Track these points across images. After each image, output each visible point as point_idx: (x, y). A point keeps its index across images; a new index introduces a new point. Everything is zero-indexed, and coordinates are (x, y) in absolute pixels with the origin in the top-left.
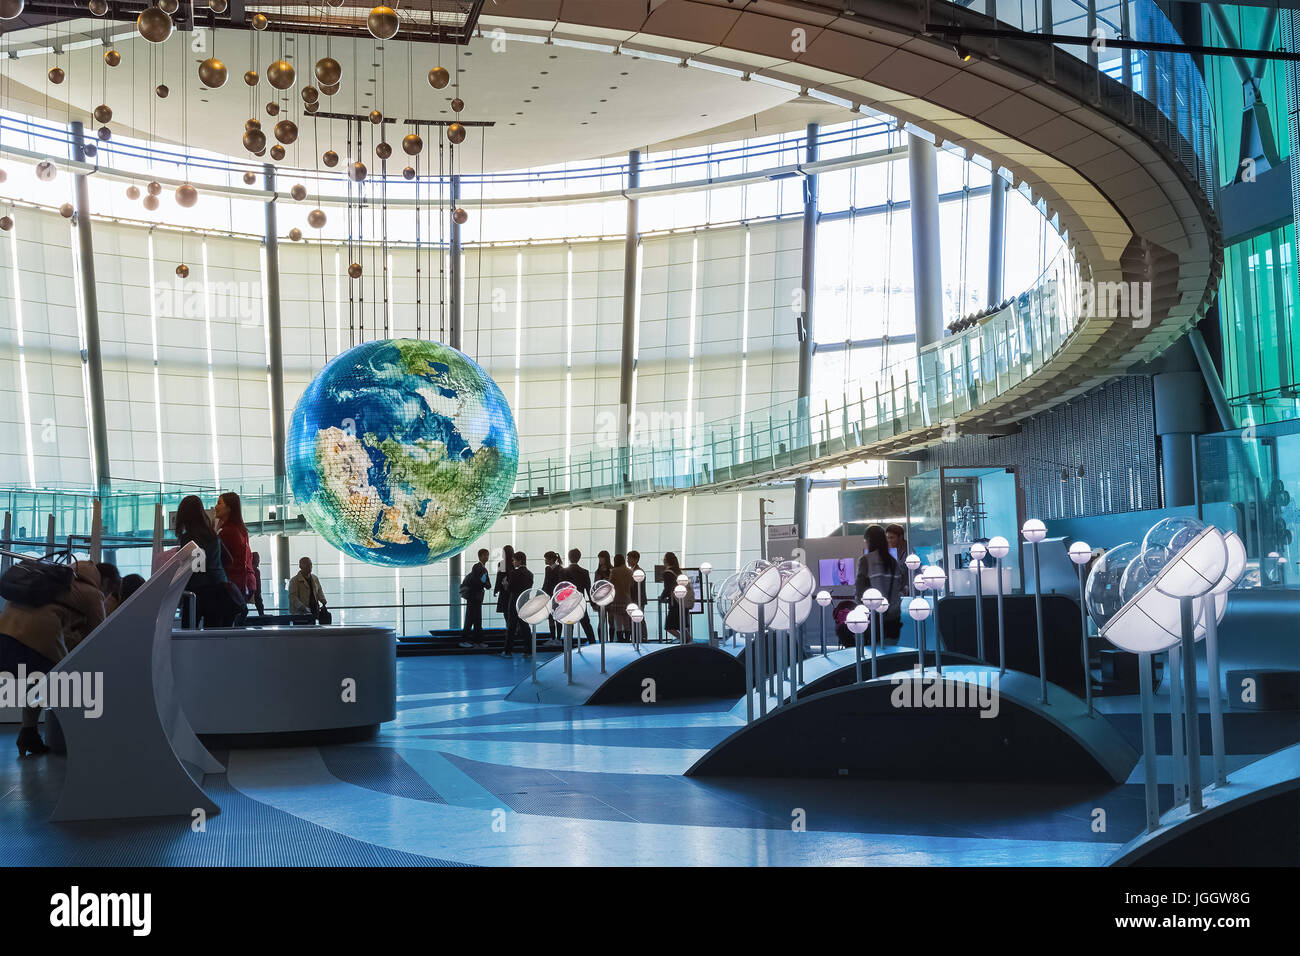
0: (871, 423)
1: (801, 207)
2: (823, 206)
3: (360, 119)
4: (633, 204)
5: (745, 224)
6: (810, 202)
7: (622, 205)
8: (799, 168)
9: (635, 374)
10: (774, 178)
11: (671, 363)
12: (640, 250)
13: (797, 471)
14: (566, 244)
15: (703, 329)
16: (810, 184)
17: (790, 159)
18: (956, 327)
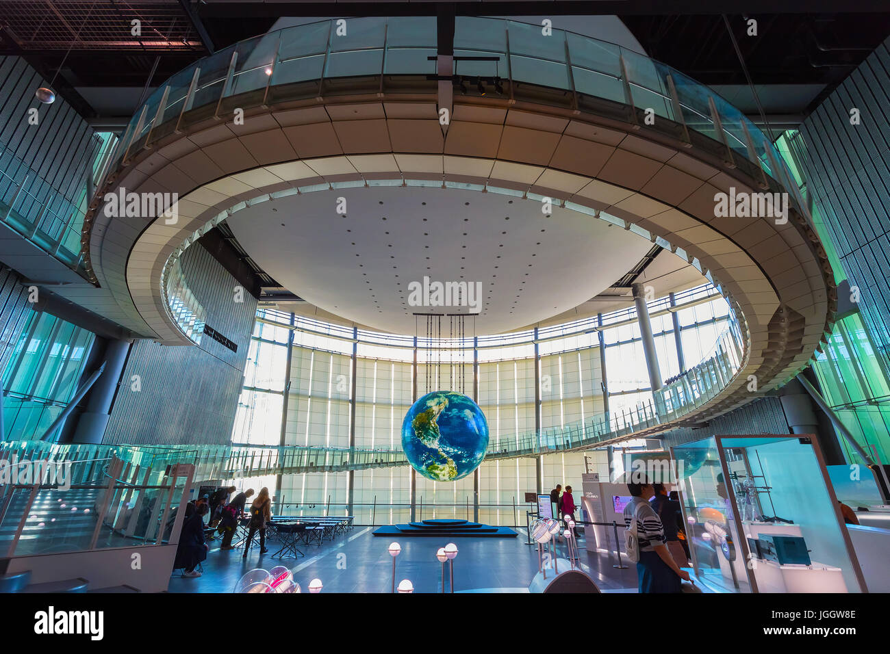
0: (636, 422)
1: (598, 342)
2: (606, 342)
3: (432, 315)
4: (536, 346)
5: (577, 350)
6: (601, 341)
7: (533, 346)
8: (596, 328)
9: (541, 406)
10: (587, 333)
11: (554, 401)
12: (540, 362)
13: (606, 443)
14: (514, 361)
15: (565, 389)
16: (601, 334)
17: (592, 326)
18: (669, 382)
